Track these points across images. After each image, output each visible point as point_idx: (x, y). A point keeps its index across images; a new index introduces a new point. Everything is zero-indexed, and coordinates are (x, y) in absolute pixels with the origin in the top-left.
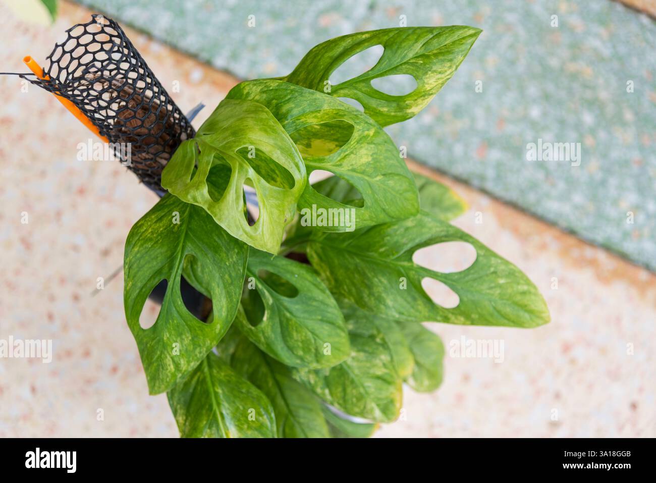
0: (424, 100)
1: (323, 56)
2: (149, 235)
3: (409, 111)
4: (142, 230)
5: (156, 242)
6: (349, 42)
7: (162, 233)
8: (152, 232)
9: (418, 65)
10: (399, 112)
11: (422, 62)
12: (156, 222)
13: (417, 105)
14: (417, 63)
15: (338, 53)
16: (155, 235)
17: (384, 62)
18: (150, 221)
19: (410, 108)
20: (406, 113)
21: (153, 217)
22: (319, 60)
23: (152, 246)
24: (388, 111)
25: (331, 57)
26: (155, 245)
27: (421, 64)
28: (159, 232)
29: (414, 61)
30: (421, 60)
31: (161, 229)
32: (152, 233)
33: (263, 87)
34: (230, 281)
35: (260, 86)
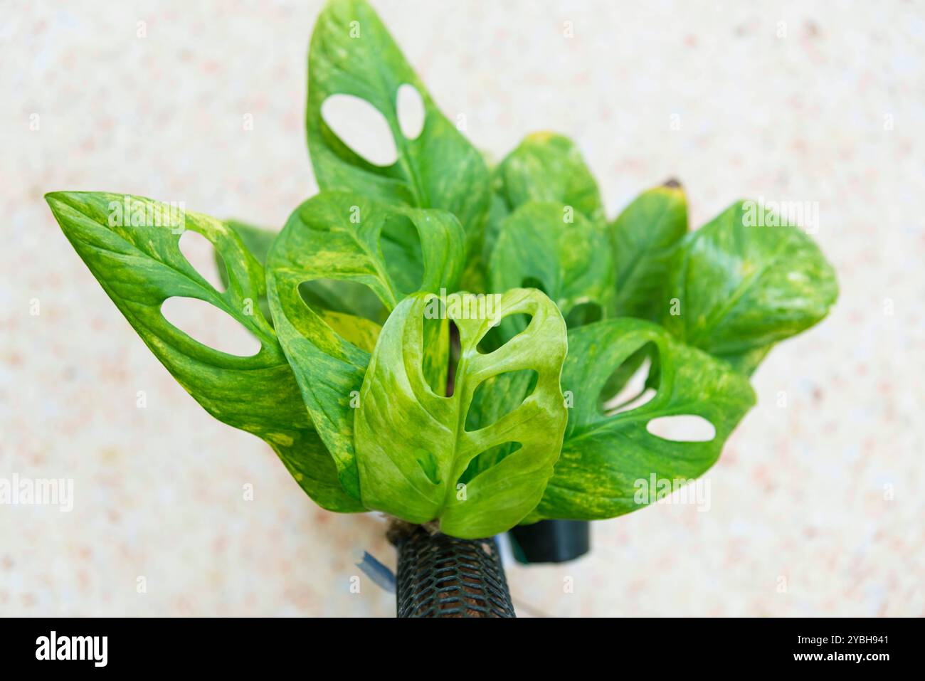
0: (196, 220)
1: (222, 388)
2: (609, 486)
3: (224, 231)
4: (607, 500)
5: (612, 469)
6: (181, 361)
7: (594, 471)
8: (601, 486)
9: (158, 245)
10: (234, 245)
11: (150, 242)
12: (583, 491)
13: (209, 224)
14: (156, 247)
15: (206, 369)
16: (603, 478)
17: (186, 289)
18: (587, 500)
19: (221, 232)
20: (230, 234)
21: (578, 501)
22: (231, 389)
23: (620, 471)
24: (243, 259)
25: (218, 374)
26: (616, 468)
27: (153, 241)
28: (594, 476)
29: (155, 253)
30: (148, 244)
31: (589, 476)
32: (602, 484)
33: (330, 430)
34: (594, 346)
35: (331, 437)
